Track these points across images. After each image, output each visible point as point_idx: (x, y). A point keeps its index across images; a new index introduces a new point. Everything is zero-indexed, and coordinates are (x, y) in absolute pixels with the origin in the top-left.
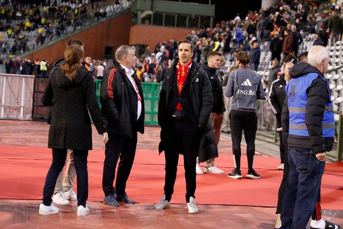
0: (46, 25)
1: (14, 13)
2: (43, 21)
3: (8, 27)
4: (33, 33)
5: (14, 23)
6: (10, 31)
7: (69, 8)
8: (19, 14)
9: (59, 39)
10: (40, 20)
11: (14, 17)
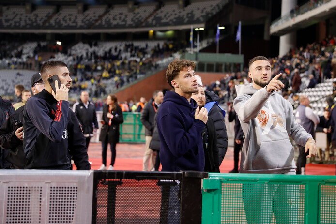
0: (119, 75)
1: (96, 67)
2: (117, 72)
3: (91, 78)
4: (110, 81)
5: (96, 75)
6: (92, 81)
7: (136, 61)
8: (99, 68)
9: (129, 85)
10: (115, 71)
11: (96, 70)
